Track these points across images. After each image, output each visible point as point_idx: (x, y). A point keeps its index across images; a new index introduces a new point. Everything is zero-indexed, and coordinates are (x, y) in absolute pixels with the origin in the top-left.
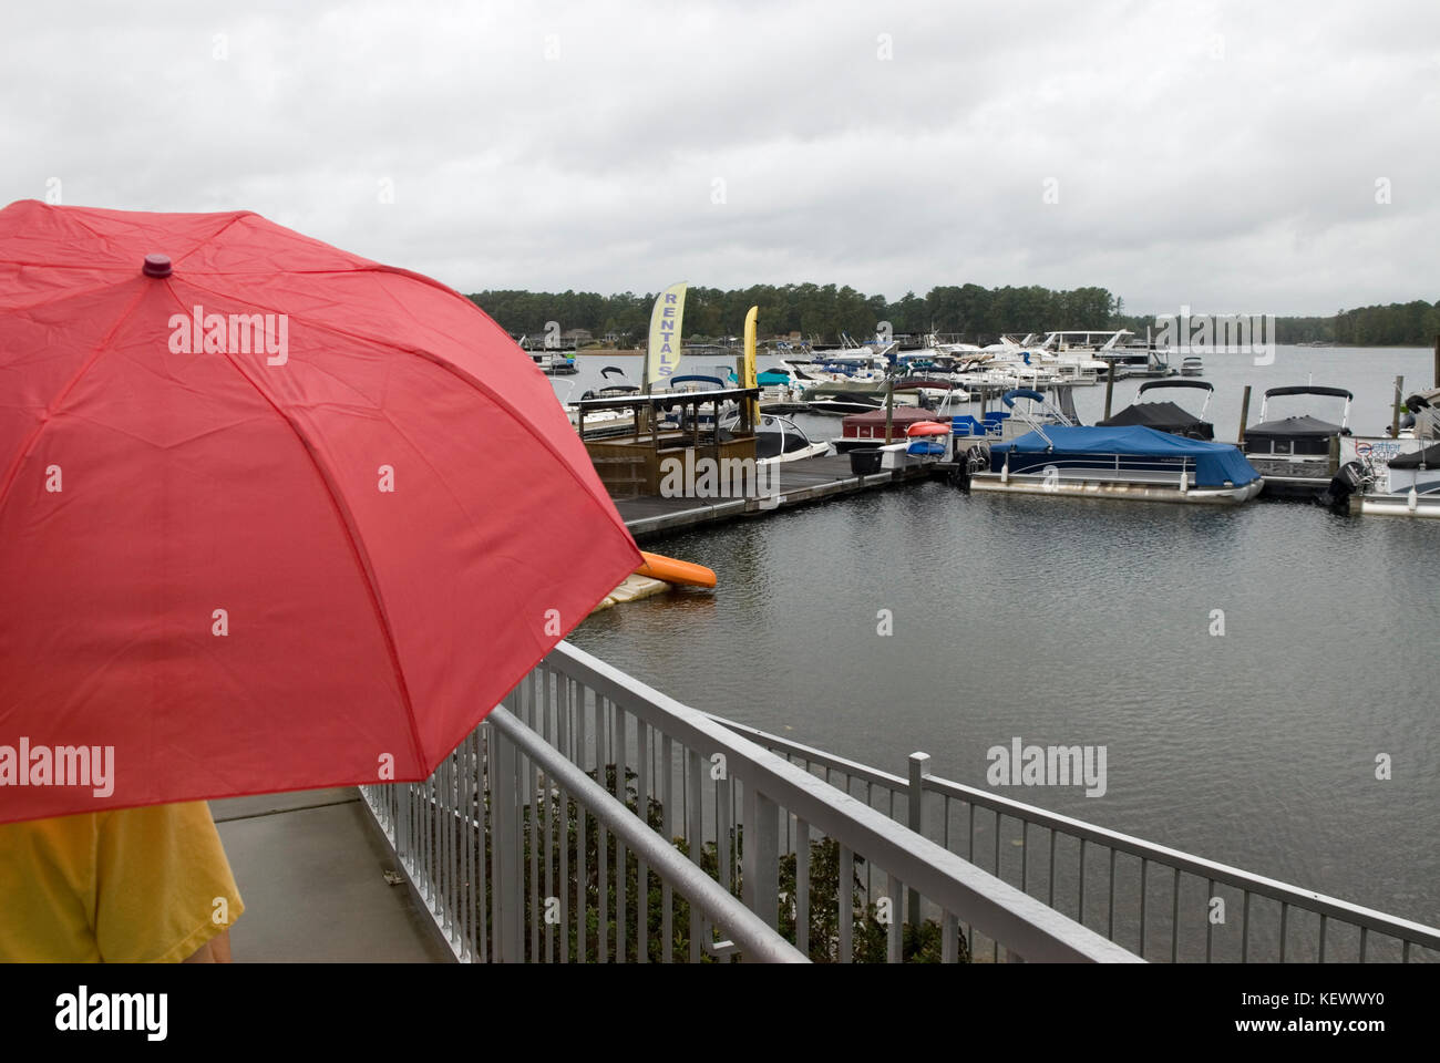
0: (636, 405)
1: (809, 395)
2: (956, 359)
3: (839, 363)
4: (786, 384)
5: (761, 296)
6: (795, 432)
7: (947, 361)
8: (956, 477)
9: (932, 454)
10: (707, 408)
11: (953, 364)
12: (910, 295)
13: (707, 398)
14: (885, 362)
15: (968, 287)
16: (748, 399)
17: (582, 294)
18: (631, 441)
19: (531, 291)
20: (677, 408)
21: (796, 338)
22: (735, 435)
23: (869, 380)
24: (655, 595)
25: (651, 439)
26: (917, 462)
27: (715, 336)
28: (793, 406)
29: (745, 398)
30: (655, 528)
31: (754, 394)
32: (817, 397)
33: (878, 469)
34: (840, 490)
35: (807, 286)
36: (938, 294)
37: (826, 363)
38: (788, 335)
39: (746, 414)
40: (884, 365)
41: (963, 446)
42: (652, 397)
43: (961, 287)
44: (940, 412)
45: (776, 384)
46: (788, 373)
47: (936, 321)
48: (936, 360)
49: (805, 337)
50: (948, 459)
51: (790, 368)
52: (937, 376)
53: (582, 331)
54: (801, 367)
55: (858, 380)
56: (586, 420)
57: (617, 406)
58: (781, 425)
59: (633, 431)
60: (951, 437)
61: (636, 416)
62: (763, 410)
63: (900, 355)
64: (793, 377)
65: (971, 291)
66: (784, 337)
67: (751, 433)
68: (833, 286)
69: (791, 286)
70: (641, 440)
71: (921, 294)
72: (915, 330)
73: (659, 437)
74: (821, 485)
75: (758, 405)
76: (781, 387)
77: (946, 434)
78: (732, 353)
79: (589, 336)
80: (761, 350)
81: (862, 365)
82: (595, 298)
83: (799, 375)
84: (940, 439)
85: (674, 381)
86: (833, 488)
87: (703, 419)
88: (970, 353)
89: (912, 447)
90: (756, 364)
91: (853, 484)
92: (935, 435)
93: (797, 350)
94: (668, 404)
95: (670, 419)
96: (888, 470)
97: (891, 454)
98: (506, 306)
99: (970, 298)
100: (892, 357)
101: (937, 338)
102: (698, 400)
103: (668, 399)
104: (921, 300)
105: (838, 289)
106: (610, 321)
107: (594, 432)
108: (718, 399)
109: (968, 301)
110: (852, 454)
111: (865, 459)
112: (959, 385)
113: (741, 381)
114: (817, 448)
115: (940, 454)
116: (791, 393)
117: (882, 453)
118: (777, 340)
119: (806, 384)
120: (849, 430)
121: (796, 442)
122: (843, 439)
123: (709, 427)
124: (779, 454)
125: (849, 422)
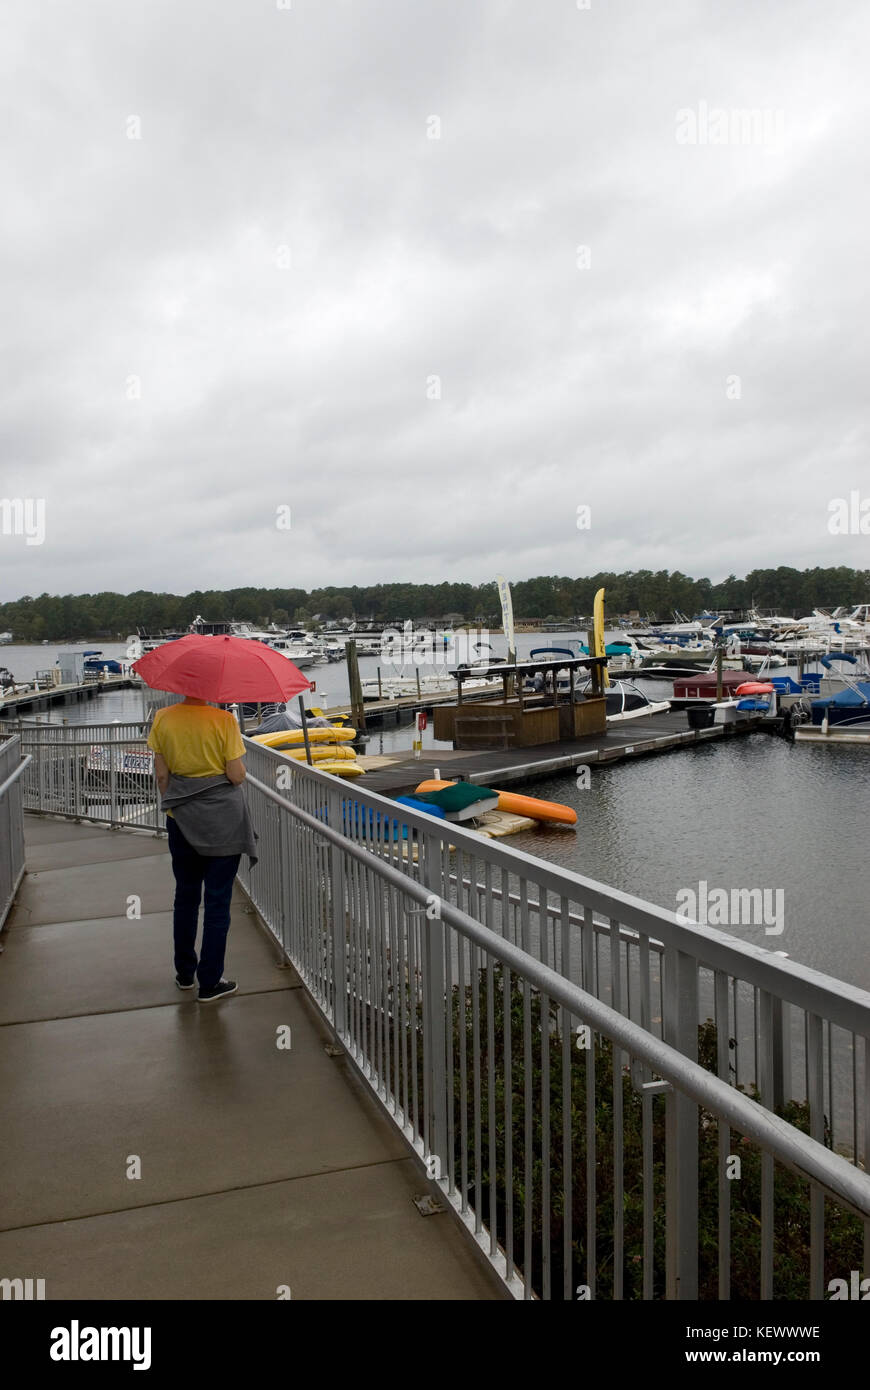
0: (505, 673)
1: (648, 662)
2: (774, 630)
3: (674, 635)
4: (628, 654)
5: (605, 581)
6: (637, 693)
7: (767, 632)
8: (782, 728)
9: (759, 710)
10: (564, 674)
11: (772, 635)
12: (732, 578)
13: (564, 666)
14: (712, 634)
15: (782, 569)
16: (598, 666)
17: (456, 585)
18: (501, 702)
19: (414, 583)
20: (538, 675)
21: (636, 616)
22: (588, 696)
23: (699, 650)
24: (526, 830)
25: (517, 700)
26: (745, 718)
27: (567, 617)
28: (635, 672)
29: (596, 665)
30: (523, 774)
31: (603, 662)
32: (654, 664)
33: (711, 723)
34: (679, 742)
35: (643, 573)
36: (756, 577)
37: (662, 636)
38: (628, 613)
39: (597, 679)
40: (712, 637)
41: (786, 703)
42: (518, 665)
43: (776, 569)
44: (762, 674)
45: (621, 654)
46: (630, 645)
47: (755, 598)
48: (757, 631)
49: (643, 615)
50: (773, 714)
51: (632, 641)
52: (759, 645)
53: (456, 615)
54: (641, 639)
55: (691, 650)
56: (464, 686)
57: (490, 674)
58: (623, 688)
59: (503, 694)
60: (775, 695)
61: (505, 683)
62: (611, 676)
63: (726, 628)
64: (634, 648)
65: (785, 573)
66: (625, 615)
67: (601, 695)
68: (666, 571)
69: (630, 573)
70: (509, 701)
71: (742, 576)
72: (737, 607)
73: (524, 699)
74: (663, 738)
75: (607, 671)
76: (624, 656)
77: (770, 693)
78: (582, 630)
79: (462, 619)
80: (607, 626)
81: (693, 637)
82: (466, 587)
83: (640, 646)
84: (765, 697)
85: (533, 653)
86: (673, 739)
87: (564, 684)
88: (787, 625)
89: (741, 704)
90: (605, 638)
91: (691, 736)
92: (761, 694)
93: (637, 626)
94: (532, 670)
95: (529, 684)
96: (720, 724)
97: (723, 709)
98: (394, 597)
99: (784, 578)
100: (719, 630)
101: (757, 613)
102: (556, 668)
103: (532, 666)
104: (741, 582)
105: (670, 574)
106: (479, 606)
107: (469, 696)
108: (573, 666)
109: (783, 582)
110: (689, 712)
111: (700, 716)
112: (778, 652)
113: (591, 650)
114: (656, 707)
115: (766, 710)
116: (632, 661)
117: (714, 710)
118: (619, 618)
119: (646, 653)
120: (679, 692)
121: (636, 702)
122: (673, 699)
123: (566, 690)
124: (620, 712)
125: (678, 685)
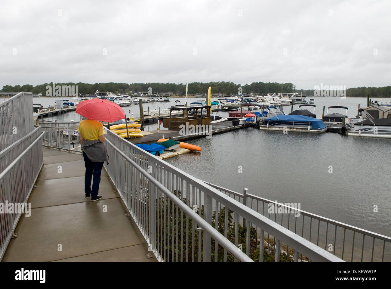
0: (183, 109)
1: (223, 107)
2: (257, 99)
3: (230, 100)
4: (218, 105)
5: (212, 84)
6: (218, 116)
7: (255, 100)
8: (256, 126)
9: (251, 121)
10: (200, 110)
11: (256, 100)
12: (247, 84)
13: (199, 108)
14: (240, 100)
15: (260, 82)
16: (209, 108)
17: (171, 83)
18: (182, 117)
19: (159, 83)
20: (192, 110)
21: (220, 94)
22: (206, 116)
23: (237, 104)
24: (187, 153)
25: (186, 117)
26: (248, 123)
27: (201, 94)
28: (219, 110)
29: (208, 108)
30: (187, 137)
31: (210, 107)
32: (225, 108)
33: (238, 124)
34: (230, 129)
35: (223, 82)
36: (253, 84)
37: (227, 100)
38: (218, 93)
39: (208, 112)
40: (240, 101)
41: (258, 119)
42: (187, 107)
43: (258, 82)
44: (253, 111)
45: (216, 105)
46: (218, 102)
47: (252, 90)
48: (252, 99)
49: (222, 94)
50: (255, 122)
51: (219, 101)
52: (253, 103)
53: (171, 92)
54: (221, 101)
55: (235, 104)
56: (172, 112)
57: (179, 109)
58: (214, 114)
59: (183, 115)
60: (255, 117)
61: (183, 112)
62: (213, 111)
63: (244, 98)
64: (219, 103)
65: (261, 83)
66: (217, 94)
67: (209, 116)
68: (229, 82)
69: (219, 82)
70: (184, 117)
71: (249, 84)
72: (247, 92)
73: (188, 117)
74: (225, 128)
75: (211, 109)
76: (217, 105)
77: (254, 116)
78: (205, 97)
79: (173, 93)
80: (212, 97)
81: (235, 100)
82: (174, 84)
83: (221, 102)
84: (253, 118)
85: (191, 104)
86: (228, 128)
87: (199, 112)
88: (260, 98)
89: (246, 119)
90: (211, 100)
91: (233, 128)
92: (252, 117)
93: (220, 97)
94: (191, 109)
95: (190, 112)
96: (241, 125)
97: (242, 121)
98: (154, 86)
99: (261, 85)
100: (242, 99)
101: (253, 94)
102: (197, 108)
103: (191, 108)
104: (249, 86)
105: (230, 83)
106: (178, 90)
107: (174, 115)
108: (202, 108)
109: (260, 86)
110: (233, 121)
111: (236, 122)
112: (258, 105)
113: (207, 103)
114: (223, 120)
115: (253, 121)
116: (219, 107)
117: (240, 121)
119: (222, 105)
120: (230, 115)
121: (218, 118)
122: (228, 117)
123: (200, 114)
124: (213, 121)
125: (230, 114)
